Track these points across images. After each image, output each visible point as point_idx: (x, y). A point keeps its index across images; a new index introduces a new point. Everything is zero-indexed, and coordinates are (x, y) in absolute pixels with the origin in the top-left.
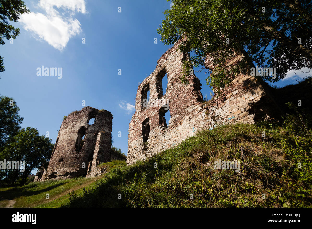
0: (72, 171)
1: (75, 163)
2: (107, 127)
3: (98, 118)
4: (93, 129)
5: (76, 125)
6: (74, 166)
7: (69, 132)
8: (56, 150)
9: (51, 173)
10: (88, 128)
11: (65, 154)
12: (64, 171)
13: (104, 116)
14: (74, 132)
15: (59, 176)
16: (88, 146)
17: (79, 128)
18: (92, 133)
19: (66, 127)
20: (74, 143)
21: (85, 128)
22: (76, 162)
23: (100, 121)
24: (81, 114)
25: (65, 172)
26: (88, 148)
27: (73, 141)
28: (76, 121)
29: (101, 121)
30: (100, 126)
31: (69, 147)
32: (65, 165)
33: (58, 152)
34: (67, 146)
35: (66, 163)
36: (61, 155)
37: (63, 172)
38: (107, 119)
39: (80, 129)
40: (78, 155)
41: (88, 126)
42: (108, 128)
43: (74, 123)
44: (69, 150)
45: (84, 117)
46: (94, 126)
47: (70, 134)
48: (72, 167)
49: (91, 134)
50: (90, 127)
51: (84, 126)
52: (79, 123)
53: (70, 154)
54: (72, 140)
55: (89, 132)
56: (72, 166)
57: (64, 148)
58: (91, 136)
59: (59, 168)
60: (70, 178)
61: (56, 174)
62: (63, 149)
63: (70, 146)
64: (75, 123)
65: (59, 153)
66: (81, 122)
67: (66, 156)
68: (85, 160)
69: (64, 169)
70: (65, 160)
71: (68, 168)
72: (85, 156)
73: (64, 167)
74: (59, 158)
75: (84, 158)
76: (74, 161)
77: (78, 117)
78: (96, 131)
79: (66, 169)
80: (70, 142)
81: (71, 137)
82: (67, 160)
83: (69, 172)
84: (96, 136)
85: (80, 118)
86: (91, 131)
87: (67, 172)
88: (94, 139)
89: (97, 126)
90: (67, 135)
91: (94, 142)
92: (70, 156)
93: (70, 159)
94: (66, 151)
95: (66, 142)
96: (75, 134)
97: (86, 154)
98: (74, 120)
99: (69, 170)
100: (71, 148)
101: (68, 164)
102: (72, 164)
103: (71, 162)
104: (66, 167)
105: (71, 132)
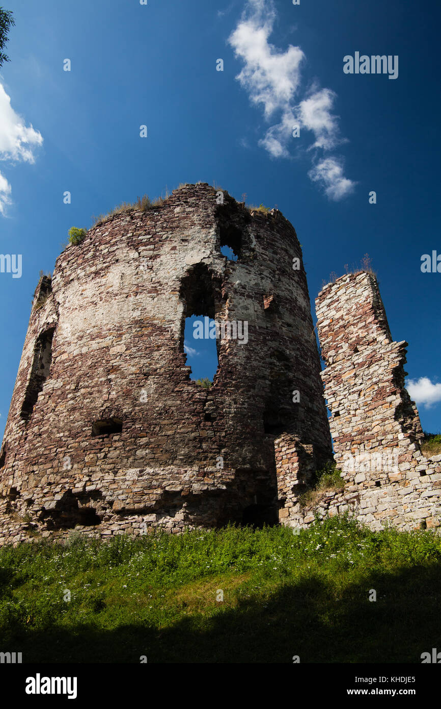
0: (196, 487)
1: (201, 441)
3: (257, 237)
4: (253, 282)
5: (158, 260)
6: (202, 456)
7: (126, 291)
9: (58, 497)
10: (227, 273)
11: (127, 394)
12: (150, 488)
14: (155, 290)
15: (123, 513)
16: (248, 358)
17: (182, 274)
18: (249, 297)
19: (97, 273)
20: (172, 339)
21: (212, 271)
22: (205, 434)
24: (172, 211)
25: (159, 491)
26: (253, 369)
27: (161, 330)
28: (157, 243)
30: (274, 271)
31: (143, 361)
32: (140, 453)
33: (77, 389)
34: (132, 357)
35: (144, 440)
36: (99, 402)
37: (145, 488)
39: (186, 275)
40: (207, 401)
41: (225, 266)
44: (147, 375)
45: (193, 224)
46: (252, 269)
47: (132, 298)
48: (191, 464)
49: (249, 301)
50: (234, 270)
51: (207, 262)
52: (177, 252)
53: (161, 392)
54: (152, 325)
55: (236, 292)
56: (187, 456)
57: (115, 362)
58: (252, 311)
59: (102, 470)
60: (197, 523)
61: (92, 504)
62: (109, 371)
63: (149, 355)
64: (153, 250)
65: (83, 391)
66: (187, 244)
67: (135, 406)
68: (251, 427)
69: (141, 471)
70: (133, 427)
71: (167, 468)
72: (246, 404)
73: (141, 461)
74: (94, 416)
75: (245, 415)
76: (192, 432)
77: (158, 223)
78: (265, 290)
79: (158, 474)
80: (146, 333)
81: (151, 315)
82: (150, 425)
83: (182, 490)
84: (272, 315)
85: (172, 229)
86: (244, 287)
87: (167, 488)
88: (267, 327)
89: (263, 271)
90: (119, 305)
91: (269, 340)
92: (160, 405)
93: (166, 422)
94: (131, 377)
95: (121, 335)
96: (164, 297)
97: (252, 399)
98: (144, 238)
99: (177, 479)
100: (158, 366)
101: (161, 449)
102: (184, 448)
103: (178, 436)
104: (152, 464)
105: (140, 291)
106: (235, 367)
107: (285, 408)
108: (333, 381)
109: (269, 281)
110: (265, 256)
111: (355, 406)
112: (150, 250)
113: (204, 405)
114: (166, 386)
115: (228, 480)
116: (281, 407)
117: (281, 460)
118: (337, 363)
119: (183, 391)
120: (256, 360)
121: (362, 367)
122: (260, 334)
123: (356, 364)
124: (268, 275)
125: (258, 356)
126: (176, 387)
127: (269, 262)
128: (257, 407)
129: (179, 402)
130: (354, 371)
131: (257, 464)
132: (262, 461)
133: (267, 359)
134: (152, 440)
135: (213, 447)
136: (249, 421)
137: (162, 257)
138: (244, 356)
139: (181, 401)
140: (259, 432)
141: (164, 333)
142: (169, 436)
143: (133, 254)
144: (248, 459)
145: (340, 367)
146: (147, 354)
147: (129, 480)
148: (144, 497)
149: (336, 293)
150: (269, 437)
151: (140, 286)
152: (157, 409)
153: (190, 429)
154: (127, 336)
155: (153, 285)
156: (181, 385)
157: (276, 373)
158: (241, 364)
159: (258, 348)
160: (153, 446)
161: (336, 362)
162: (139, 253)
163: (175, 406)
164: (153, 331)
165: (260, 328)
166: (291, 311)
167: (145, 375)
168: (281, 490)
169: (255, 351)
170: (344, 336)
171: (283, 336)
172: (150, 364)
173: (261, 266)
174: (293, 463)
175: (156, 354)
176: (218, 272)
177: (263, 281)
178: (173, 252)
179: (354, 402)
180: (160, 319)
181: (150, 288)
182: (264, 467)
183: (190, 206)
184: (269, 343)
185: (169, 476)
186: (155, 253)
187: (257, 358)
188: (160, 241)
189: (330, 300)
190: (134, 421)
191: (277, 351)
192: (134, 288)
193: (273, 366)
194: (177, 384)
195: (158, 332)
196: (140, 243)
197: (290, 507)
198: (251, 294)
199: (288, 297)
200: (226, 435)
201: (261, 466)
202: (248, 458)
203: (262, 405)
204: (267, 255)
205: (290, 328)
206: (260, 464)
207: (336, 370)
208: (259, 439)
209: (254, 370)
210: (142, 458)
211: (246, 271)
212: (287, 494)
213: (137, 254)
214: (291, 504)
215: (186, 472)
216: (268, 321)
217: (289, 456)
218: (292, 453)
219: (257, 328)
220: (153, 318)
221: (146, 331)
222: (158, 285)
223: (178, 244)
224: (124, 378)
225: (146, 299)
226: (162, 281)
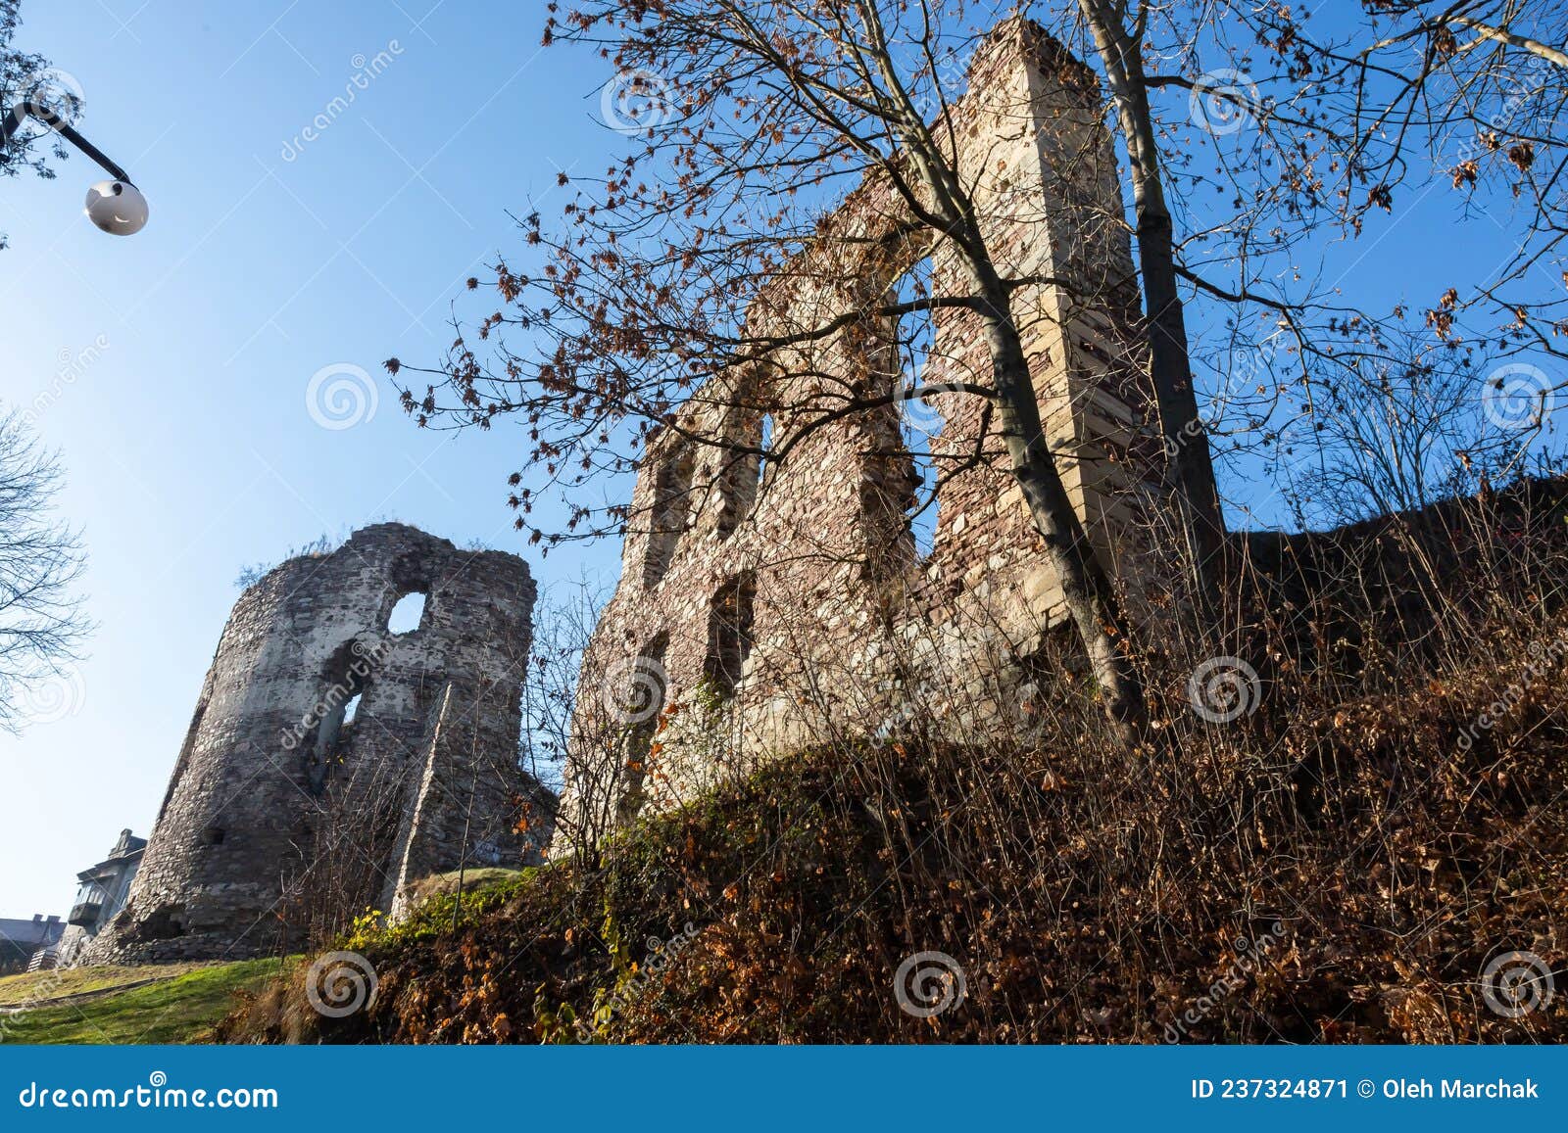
2: (499, 648)
3: (445, 594)
4: (414, 661)
5: (309, 633)
8: (185, 776)
9: (153, 909)
12: (228, 904)
13: (483, 580)
14: (295, 674)
17: (328, 652)
18: (402, 681)
23: (460, 611)
24: (343, 564)
25: (233, 907)
27: (288, 726)
28: (315, 608)
29: (465, 614)
30: (453, 641)
31: (261, 763)
32: (233, 867)
34: (252, 757)
37: (222, 904)
38: (502, 604)
39: (333, 654)
40: (311, 812)
42: (504, 659)
43: (298, 616)
44: (261, 780)
45: (361, 583)
46: (419, 644)
47: (271, 683)
49: (401, 687)
51: (360, 637)
52: (331, 623)
53: (268, 800)
54: (280, 719)
55: (386, 676)
57: (237, 762)
58: (398, 702)
59: (195, 883)
64: (309, 619)
66: (346, 611)
67: (239, 815)
69: (225, 886)
70: (233, 838)
71: (249, 884)
73: (230, 875)
74: (206, 823)
78: (428, 670)
79: (239, 890)
80: (273, 730)
81: (281, 706)
82: (248, 836)
85: (336, 590)
86: (398, 669)
87: (241, 905)
89: (435, 643)
90: (258, 691)
91: (410, 736)
92: (262, 815)
93: (263, 834)
94: (245, 781)
95: (249, 730)
96: (301, 683)
98: (305, 601)
99: (255, 896)
100: (273, 769)
101: (251, 865)
102: (272, 863)
104: (238, 879)
105: (281, 674)
109: (440, 655)
112: (306, 618)
114: (274, 794)
122: (401, 729)
134: (245, 853)
137: (314, 629)
139: (283, 811)
142: (261, 849)
143: (289, 623)
146: (266, 755)
147: (212, 896)
148: (219, 913)
151: (283, 668)
152: (258, 819)
154: (255, 730)
156: (289, 793)
158: (361, 769)
159: (391, 747)
160: (244, 859)
162: (294, 622)
163: (275, 818)
164: (279, 728)
165: (404, 720)
167: (258, 780)
169: (386, 751)
172: (266, 767)
173: (434, 637)
175: (274, 757)
177: (430, 657)
178: (328, 622)
180: (289, 712)
181: (292, 671)
183: (364, 556)
185: (248, 892)
186: (309, 623)
188: (318, 606)
190: (235, 832)
192: (277, 670)
196: (299, 608)
198: (404, 676)
210: (231, 872)
213: (292, 622)
219: (400, 721)
220: (284, 711)
221: (273, 728)
222: (299, 669)
223: (336, 612)
224: (239, 781)
225: (283, 685)
226: (306, 663)
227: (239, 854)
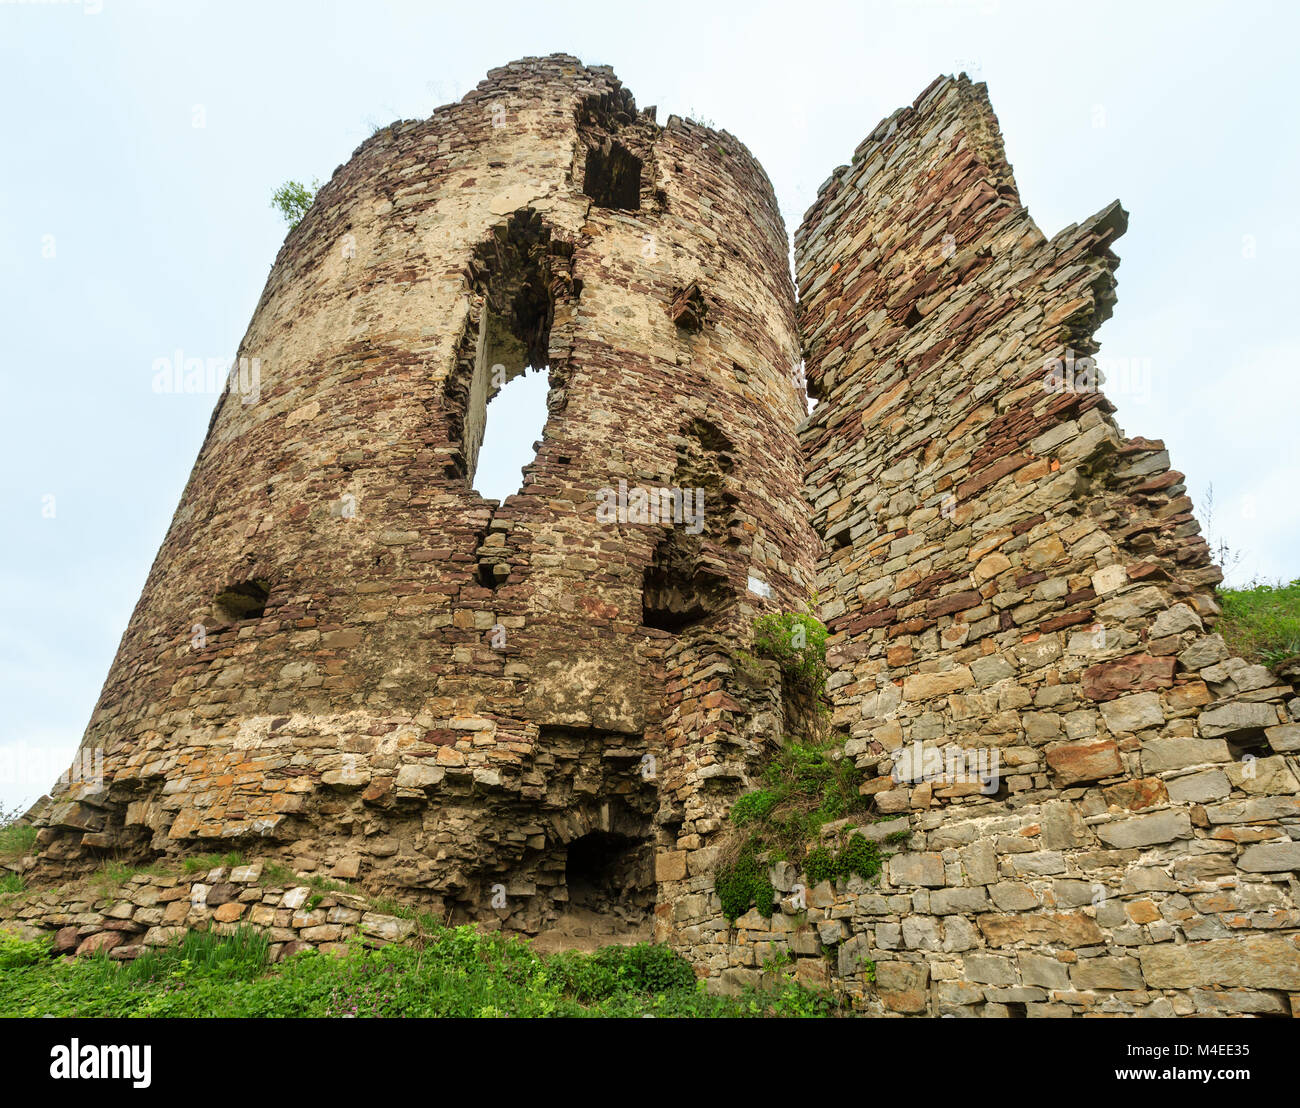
0: (410, 775)
1: (454, 640)
3: (676, 169)
5: (431, 211)
6: (450, 683)
7: (351, 284)
10: (587, 234)
11: (297, 519)
12: (284, 774)
14: (411, 273)
15: (196, 847)
16: (617, 429)
17: (478, 233)
18: (639, 289)
19: (310, 265)
20: (427, 379)
21: (552, 227)
22: (468, 620)
25: (303, 784)
26: (627, 456)
27: (407, 360)
29: (717, 210)
30: (711, 245)
31: (352, 435)
32: (292, 671)
34: (327, 428)
36: (235, 544)
37: (268, 775)
39: (488, 237)
40: (489, 531)
41: (585, 217)
44: (348, 469)
45: (522, 131)
46: (653, 231)
47: (358, 298)
48: (414, 704)
49: (640, 299)
50: (607, 227)
51: (539, 206)
52: (476, 190)
54: (389, 351)
55: (605, 274)
56: (410, 683)
57: (291, 445)
58: (641, 321)
59: (195, 720)
62: (275, 467)
63: (364, 422)
64: (424, 192)
65: (216, 520)
66: (501, 171)
67: (305, 548)
68: (602, 607)
69: (276, 725)
70: (291, 601)
71: (344, 716)
72: (597, 548)
73: (288, 693)
74: (218, 579)
75: (592, 573)
76: (433, 613)
77: (444, 137)
78: (681, 281)
79: (316, 733)
80: (370, 370)
81: (385, 328)
82: (331, 595)
83: (365, 785)
84: (694, 337)
85: (475, 144)
86: (626, 267)
87: (326, 778)
88: (679, 363)
89: (681, 239)
90: (327, 318)
91: (680, 392)
92: (364, 543)
93: (371, 587)
94: (313, 476)
95: (315, 382)
96: (425, 285)
97: (615, 532)
98: (411, 172)
99: (362, 748)
100: (380, 445)
101: (345, 662)
102: (403, 658)
103: (395, 625)
104: (311, 703)
105: (378, 279)
106: (580, 451)
107: (708, 565)
108: (833, 441)
109: (695, 262)
110: (689, 210)
111: (904, 499)
112: (417, 192)
113: (481, 543)
114: (391, 495)
115: (511, 758)
116: (699, 560)
117: (679, 702)
118: (850, 380)
119: (429, 504)
120: (638, 435)
121: (931, 364)
122: (660, 375)
123: (911, 362)
124: (695, 250)
125: (645, 425)
126: (415, 495)
127: (699, 224)
128: (627, 553)
129: (415, 535)
130: (905, 387)
131: (608, 713)
132: (625, 705)
133: (670, 436)
134: (326, 636)
135: (486, 657)
136: (600, 590)
137: (439, 204)
138: (608, 422)
139: (420, 531)
140: (626, 622)
141: (411, 367)
142: (370, 624)
143: (384, 206)
144: (582, 698)
145: (858, 388)
146: (361, 418)
147: (238, 750)
148: (258, 802)
149: (854, 186)
150: (653, 638)
151: (380, 270)
152: (355, 552)
153: (428, 608)
154: (331, 380)
155: (408, 264)
156: (427, 490)
157: (695, 476)
158: (595, 443)
159: (649, 407)
160: (325, 652)
161: (843, 381)
162: (394, 203)
163: (400, 545)
164: (387, 364)
165: (660, 360)
166: (749, 339)
167: (346, 469)
168: (672, 792)
169: (640, 413)
170: (872, 293)
171: (721, 388)
172: (363, 442)
173: (678, 228)
174: (707, 710)
175: (382, 419)
176: (564, 229)
177: (680, 260)
178: (466, 190)
179: (902, 486)
180: (407, 336)
181: (401, 270)
182: (629, 720)
183: (520, 97)
184: (678, 398)
185: (342, 740)
186: (427, 197)
187: (644, 430)
188: (442, 171)
189: (836, 214)
190: (296, 585)
191: (698, 420)
192: (366, 277)
193: (685, 457)
194: (417, 487)
195: (397, 366)
196: (402, 183)
197: (690, 850)
198: (643, 283)
199: (742, 307)
200: (527, 624)
201: (622, 717)
202: (586, 693)
203: (646, 550)
204: (696, 209)
205: (739, 374)
206: (618, 713)
207: (842, 403)
208: (623, 641)
209: (632, 460)
210: (290, 686)
211: (637, 233)
212: (686, 805)
213: (390, 204)
214: (695, 839)
215: (393, 726)
216: (681, 349)
217: (698, 689)
218: (708, 679)
219: (652, 360)
220: (394, 334)
221: (370, 367)
222: (418, 263)
223: (480, 173)
224: (301, 479)
225: (387, 296)
226: (430, 252)
227: (310, 637)
